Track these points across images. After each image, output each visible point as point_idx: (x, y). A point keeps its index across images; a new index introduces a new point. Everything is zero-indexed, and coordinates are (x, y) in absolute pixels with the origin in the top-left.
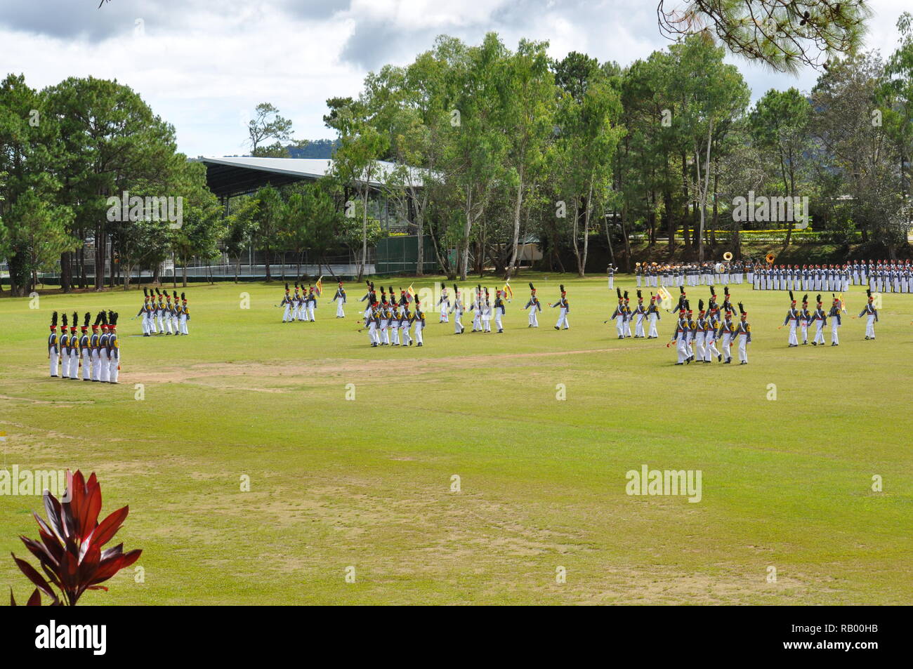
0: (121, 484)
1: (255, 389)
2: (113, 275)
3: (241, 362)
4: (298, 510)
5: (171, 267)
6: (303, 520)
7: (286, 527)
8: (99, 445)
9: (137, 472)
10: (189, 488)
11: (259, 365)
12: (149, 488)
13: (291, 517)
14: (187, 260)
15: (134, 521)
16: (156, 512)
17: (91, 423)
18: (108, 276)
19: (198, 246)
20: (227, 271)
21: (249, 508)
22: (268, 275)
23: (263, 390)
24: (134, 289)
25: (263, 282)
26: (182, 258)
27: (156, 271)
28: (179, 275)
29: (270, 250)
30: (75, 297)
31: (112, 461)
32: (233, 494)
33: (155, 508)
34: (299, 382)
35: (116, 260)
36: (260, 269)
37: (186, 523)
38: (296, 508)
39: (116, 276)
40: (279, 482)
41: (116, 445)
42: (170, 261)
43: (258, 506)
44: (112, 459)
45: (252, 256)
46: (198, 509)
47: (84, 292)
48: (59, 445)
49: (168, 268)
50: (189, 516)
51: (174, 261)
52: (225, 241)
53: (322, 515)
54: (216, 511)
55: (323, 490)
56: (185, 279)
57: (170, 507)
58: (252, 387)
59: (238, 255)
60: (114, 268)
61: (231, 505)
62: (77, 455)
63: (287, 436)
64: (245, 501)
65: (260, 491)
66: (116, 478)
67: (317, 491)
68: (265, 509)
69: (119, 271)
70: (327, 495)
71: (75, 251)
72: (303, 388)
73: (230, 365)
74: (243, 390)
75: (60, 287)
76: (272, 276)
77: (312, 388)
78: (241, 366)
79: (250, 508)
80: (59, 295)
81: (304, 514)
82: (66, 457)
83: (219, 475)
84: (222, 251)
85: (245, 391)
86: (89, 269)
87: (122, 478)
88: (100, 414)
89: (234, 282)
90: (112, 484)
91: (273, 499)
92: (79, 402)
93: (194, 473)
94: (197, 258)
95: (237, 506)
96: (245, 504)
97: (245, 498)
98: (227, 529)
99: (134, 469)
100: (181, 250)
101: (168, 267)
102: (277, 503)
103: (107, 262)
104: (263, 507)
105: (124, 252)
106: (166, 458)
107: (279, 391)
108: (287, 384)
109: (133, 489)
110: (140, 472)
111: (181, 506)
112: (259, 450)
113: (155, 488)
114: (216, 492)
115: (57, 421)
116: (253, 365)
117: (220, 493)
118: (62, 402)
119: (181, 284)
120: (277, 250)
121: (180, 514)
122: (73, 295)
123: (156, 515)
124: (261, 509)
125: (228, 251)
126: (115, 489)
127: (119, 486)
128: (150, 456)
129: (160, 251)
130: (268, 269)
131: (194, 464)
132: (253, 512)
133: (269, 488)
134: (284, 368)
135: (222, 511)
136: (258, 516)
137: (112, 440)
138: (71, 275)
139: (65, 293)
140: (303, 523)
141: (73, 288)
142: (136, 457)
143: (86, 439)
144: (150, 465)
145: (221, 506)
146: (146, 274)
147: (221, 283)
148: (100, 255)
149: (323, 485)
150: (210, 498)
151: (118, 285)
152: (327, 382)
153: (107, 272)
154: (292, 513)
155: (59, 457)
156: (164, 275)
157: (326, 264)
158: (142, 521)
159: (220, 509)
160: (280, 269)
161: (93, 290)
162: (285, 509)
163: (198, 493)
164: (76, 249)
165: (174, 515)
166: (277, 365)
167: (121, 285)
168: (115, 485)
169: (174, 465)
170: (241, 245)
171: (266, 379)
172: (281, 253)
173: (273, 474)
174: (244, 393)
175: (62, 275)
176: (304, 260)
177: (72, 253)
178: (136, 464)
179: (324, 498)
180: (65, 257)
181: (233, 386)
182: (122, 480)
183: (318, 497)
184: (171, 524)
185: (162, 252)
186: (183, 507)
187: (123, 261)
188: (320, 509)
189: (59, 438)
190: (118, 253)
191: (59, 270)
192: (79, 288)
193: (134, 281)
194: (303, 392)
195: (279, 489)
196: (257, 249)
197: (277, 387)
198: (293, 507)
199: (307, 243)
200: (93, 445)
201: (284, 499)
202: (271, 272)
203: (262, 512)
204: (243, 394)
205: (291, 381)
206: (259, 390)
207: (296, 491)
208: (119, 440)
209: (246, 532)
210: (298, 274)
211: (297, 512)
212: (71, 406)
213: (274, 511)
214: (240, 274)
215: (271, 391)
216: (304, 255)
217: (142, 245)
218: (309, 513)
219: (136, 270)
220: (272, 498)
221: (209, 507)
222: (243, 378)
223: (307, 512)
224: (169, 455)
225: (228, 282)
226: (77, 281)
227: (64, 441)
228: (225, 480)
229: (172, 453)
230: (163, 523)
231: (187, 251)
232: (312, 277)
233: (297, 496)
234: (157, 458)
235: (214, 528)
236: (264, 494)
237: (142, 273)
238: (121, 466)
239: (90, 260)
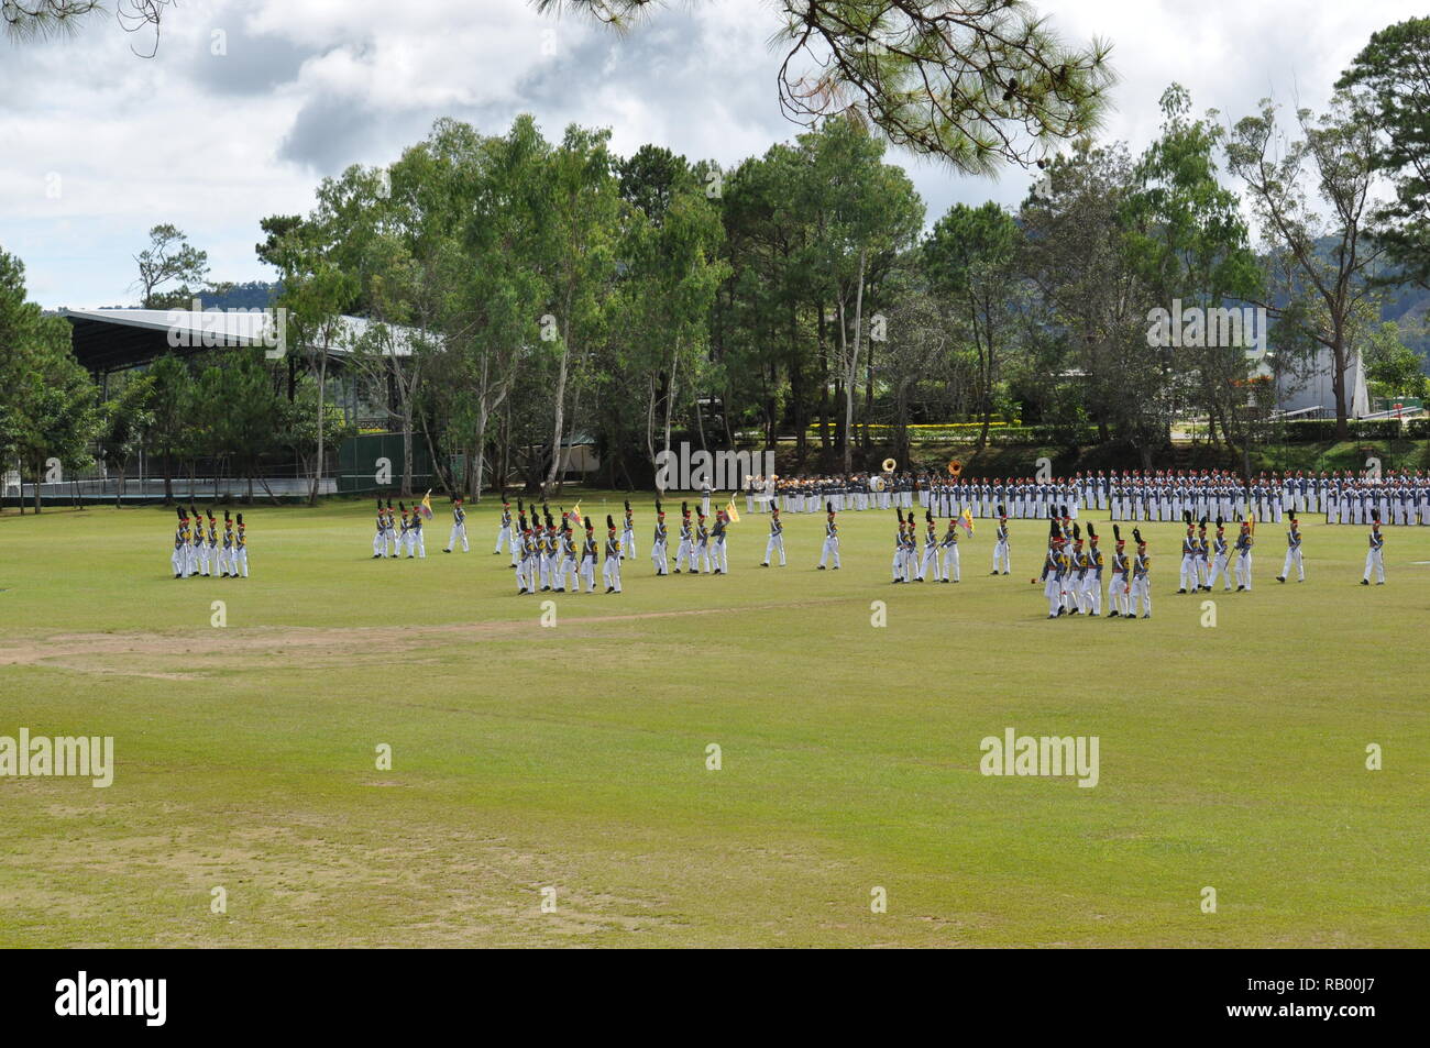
1: (149, 675)
3: (126, 632)
4: (217, 864)
5: (17, 483)
6: (225, 881)
7: (199, 891)
10: (44, 830)
11: (155, 636)
13: (205, 875)
14: (42, 472)
19: (59, 449)
20: (105, 489)
21: (138, 862)
22: (169, 494)
23: (160, 676)
25: (162, 506)
26: (33, 469)
28: (29, 494)
29: (172, 456)
32: (115, 839)
34: (217, 663)
36: (158, 486)
37: (41, 886)
38: (213, 861)
40: (186, 820)
42: (15, 473)
43: (151, 858)
45: (143, 464)
46: (60, 864)
49: (11, 484)
50: (46, 874)
51: (22, 473)
52: (101, 441)
53: (254, 872)
54: (87, 866)
55: (256, 834)
56: (39, 502)
57: (16, 860)
58: (145, 671)
59: (122, 464)
61: (111, 856)
63: (198, 749)
64: (133, 851)
65: (158, 834)
67: (247, 835)
68: (165, 863)
70: (262, 841)
72: (223, 673)
73: (108, 636)
74: (129, 676)
76: (175, 496)
77: (238, 672)
78: (127, 638)
79: (142, 861)
81: (225, 871)
83: (92, 810)
84: (97, 456)
85: (133, 677)
89: (115, 506)
91: (178, 848)
93: (54, 807)
95: (119, 858)
96: (134, 854)
97: (132, 847)
98: (105, 895)
100: (32, 456)
101: (12, 482)
102: (184, 854)
104: (161, 860)
106: (8, 783)
107: (186, 677)
108: (199, 667)
111: (33, 859)
112: (155, 769)
114: (88, 836)
116: (146, 636)
117: (94, 838)
119: (32, 509)
120: (183, 455)
121: (31, 872)
124: (159, 863)
125: (106, 458)
130: (168, 486)
131: (53, 792)
132: (146, 868)
133: (171, 829)
134: (194, 641)
135: (97, 867)
136: (153, 874)
140: (224, 884)
145: (96, 859)
147: (94, 507)
149: (256, 825)
150: (78, 845)
152: (261, 664)
154: (207, 869)
156: (6, 494)
157: (259, 477)
159: (95, 863)
160: (187, 485)
162: (196, 862)
163: (60, 838)
165: (21, 872)
166: (182, 636)
169: (22, 795)
170: (127, 447)
171: (165, 659)
172: (190, 461)
173: (176, 807)
174: (131, 681)
176: (225, 473)
179: (257, 845)
181: (114, 670)
183: (247, 844)
184: (17, 887)
185: (3, 459)
186: (36, 860)
188: (252, 862)
194: (224, 679)
195: (186, 831)
196: (151, 454)
197: (183, 671)
198: (209, 859)
199: (230, 445)
201: (194, 847)
202: (174, 491)
203: (160, 868)
204: (129, 683)
205: (206, 662)
206: (156, 676)
207: (213, 834)
209: (135, 900)
210: (216, 493)
211: (214, 868)
213: (179, 865)
214: (125, 493)
215: (174, 677)
216: (226, 464)
218: (234, 869)
220: (175, 846)
221: (77, 860)
222: (130, 656)
223: (231, 868)
225: (105, 507)
228: (102, 817)
231: (41, 457)
232: (238, 498)
233: (214, 843)
235: (84, 893)
236: (164, 840)
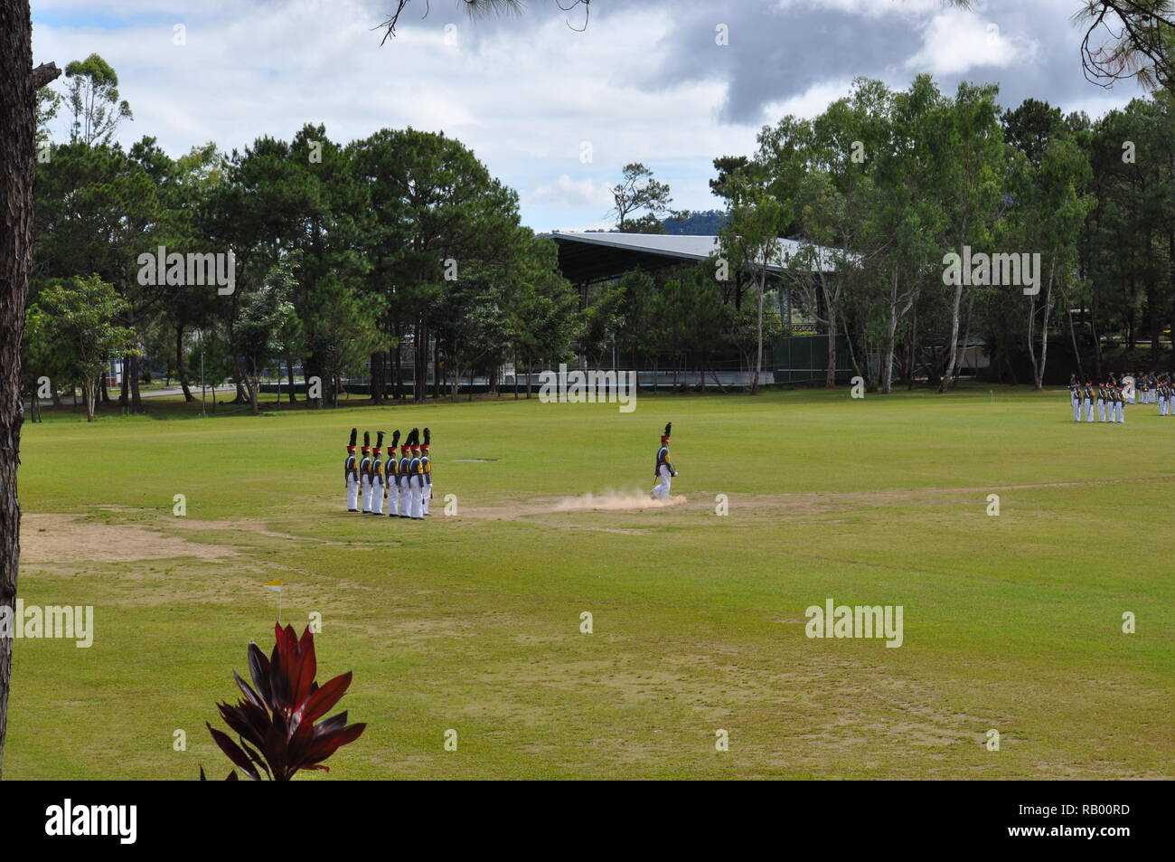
0: (426, 648)
1: (608, 530)
2: (437, 382)
4: (648, 684)
5: (512, 373)
6: (654, 698)
7: (631, 705)
8: (403, 599)
9: (448, 633)
10: (512, 655)
12: (462, 654)
13: (639, 692)
14: (533, 364)
15: (440, 695)
16: (468, 684)
17: (395, 570)
18: (431, 383)
19: (547, 346)
22: (637, 383)
23: (617, 531)
24: (464, 400)
26: (526, 361)
27: (494, 376)
28: (522, 382)
29: (638, 353)
30: (388, 410)
31: (418, 619)
32: (568, 662)
33: (466, 679)
34: (665, 521)
35: (441, 364)
37: (505, 699)
38: (646, 681)
39: (441, 384)
40: (628, 648)
41: (424, 598)
42: (510, 365)
43: (596, 678)
44: (417, 616)
45: (616, 359)
46: (522, 682)
47: (400, 403)
48: (352, 598)
49: (509, 374)
50: (508, 690)
51: (516, 366)
52: (581, 340)
53: (678, 691)
54: (544, 684)
55: (682, 660)
56: (530, 390)
57: (486, 678)
58: (603, 528)
59: (598, 358)
60: (440, 374)
61: (564, 676)
62: (373, 611)
63: (642, 590)
64: (581, 672)
65: (603, 659)
66: (420, 640)
67: (675, 661)
68: (607, 682)
69: (446, 377)
70: (686, 666)
71: (388, 351)
72: (669, 529)
74: (591, 531)
75: (370, 397)
76: (643, 385)
77: (680, 529)
79: (588, 680)
80: (367, 408)
81: (653, 690)
82: (359, 613)
83: (551, 639)
84: (579, 352)
85: (596, 532)
86: (406, 374)
87: (429, 641)
88: (407, 560)
90: (415, 648)
91: (618, 670)
92: (381, 544)
93: (520, 635)
94: (546, 361)
95: (570, 677)
96: (582, 675)
97: (581, 669)
98: (556, 707)
99: (444, 629)
100: (525, 351)
101: (509, 372)
102: (623, 675)
103: (431, 366)
104: (604, 680)
105: (451, 353)
106: (486, 616)
107: (638, 533)
108: (650, 524)
109: (441, 655)
110: (452, 633)
111: (500, 677)
112: (605, 606)
113: (469, 653)
114: (546, 659)
115: (352, 568)
117: (551, 662)
118: (360, 544)
119: (524, 395)
120: (648, 352)
121: (497, 688)
122: (385, 407)
123: (467, 688)
124: (602, 683)
125: (586, 353)
126: (419, 655)
127: (423, 651)
128: (467, 613)
129: (498, 352)
131: (521, 624)
132: (591, 686)
133: (615, 655)
135: (552, 684)
136: (596, 691)
137: (420, 592)
138: (384, 382)
139: (375, 404)
140: (652, 700)
141: (386, 397)
142: (448, 614)
143: (386, 591)
144: (465, 624)
145: (551, 678)
146: (480, 382)
148: (421, 357)
149: (683, 653)
150: (538, 667)
151: (444, 395)
152: (700, 522)
153: (430, 378)
154: (640, 688)
155: (350, 613)
156: (502, 382)
157: (709, 370)
158: (448, 695)
159: (550, 681)
160: (652, 376)
161: (410, 402)
162: (632, 682)
163: (523, 661)
164: (391, 349)
165: (490, 688)
167: (448, 396)
168: (418, 650)
169: (496, 625)
170: (603, 345)
171: (622, 517)
172: (654, 356)
173: (620, 637)
174: (592, 535)
175: (373, 381)
176: (682, 366)
177: (385, 353)
178: (447, 623)
179: (682, 669)
180: (376, 358)
181: (579, 526)
182: (428, 643)
183: (674, 668)
184: (486, 700)
185: (500, 353)
186: (503, 679)
187: (451, 365)
188: (676, 683)
189: (352, 588)
190: (444, 354)
191: (369, 376)
192: (394, 398)
193: (464, 390)
194: (668, 534)
195: (626, 657)
196: (622, 351)
197: (635, 527)
198: (643, 680)
199: (686, 344)
200: (395, 598)
201: (632, 669)
202: (642, 380)
203: (603, 686)
204: (590, 536)
205: (654, 521)
206: (613, 531)
207: (648, 659)
208: (429, 592)
209: (579, 712)
210: (675, 383)
211: (646, 687)
212: (371, 549)
213: (618, 684)
215: (627, 532)
216: (683, 358)
217: (474, 344)
218: (662, 688)
219: (468, 376)
220: (616, 669)
221: (535, 679)
222: (593, 515)
223: (660, 687)
224: (490, 613)
226: (390, 390)
227: (359, 592)
228: (558, 644)
229: (494, 610)
230: (475, 698)
231: (532, 352)
232: (692, 387)
233: (649, 667)
234: (475, 616)
235: (539, 706)
236: (607, 664)
237: (476, 380)
238: (428, 625)
239: (408, 362)
